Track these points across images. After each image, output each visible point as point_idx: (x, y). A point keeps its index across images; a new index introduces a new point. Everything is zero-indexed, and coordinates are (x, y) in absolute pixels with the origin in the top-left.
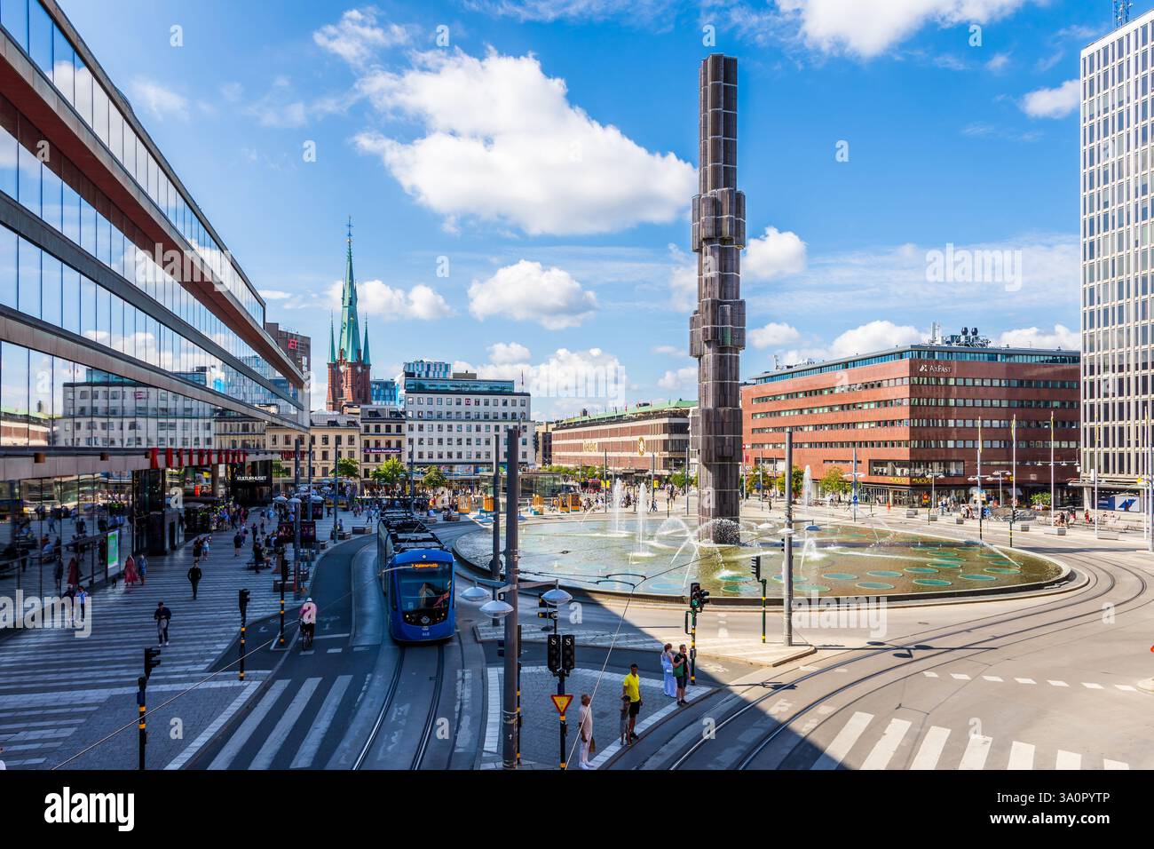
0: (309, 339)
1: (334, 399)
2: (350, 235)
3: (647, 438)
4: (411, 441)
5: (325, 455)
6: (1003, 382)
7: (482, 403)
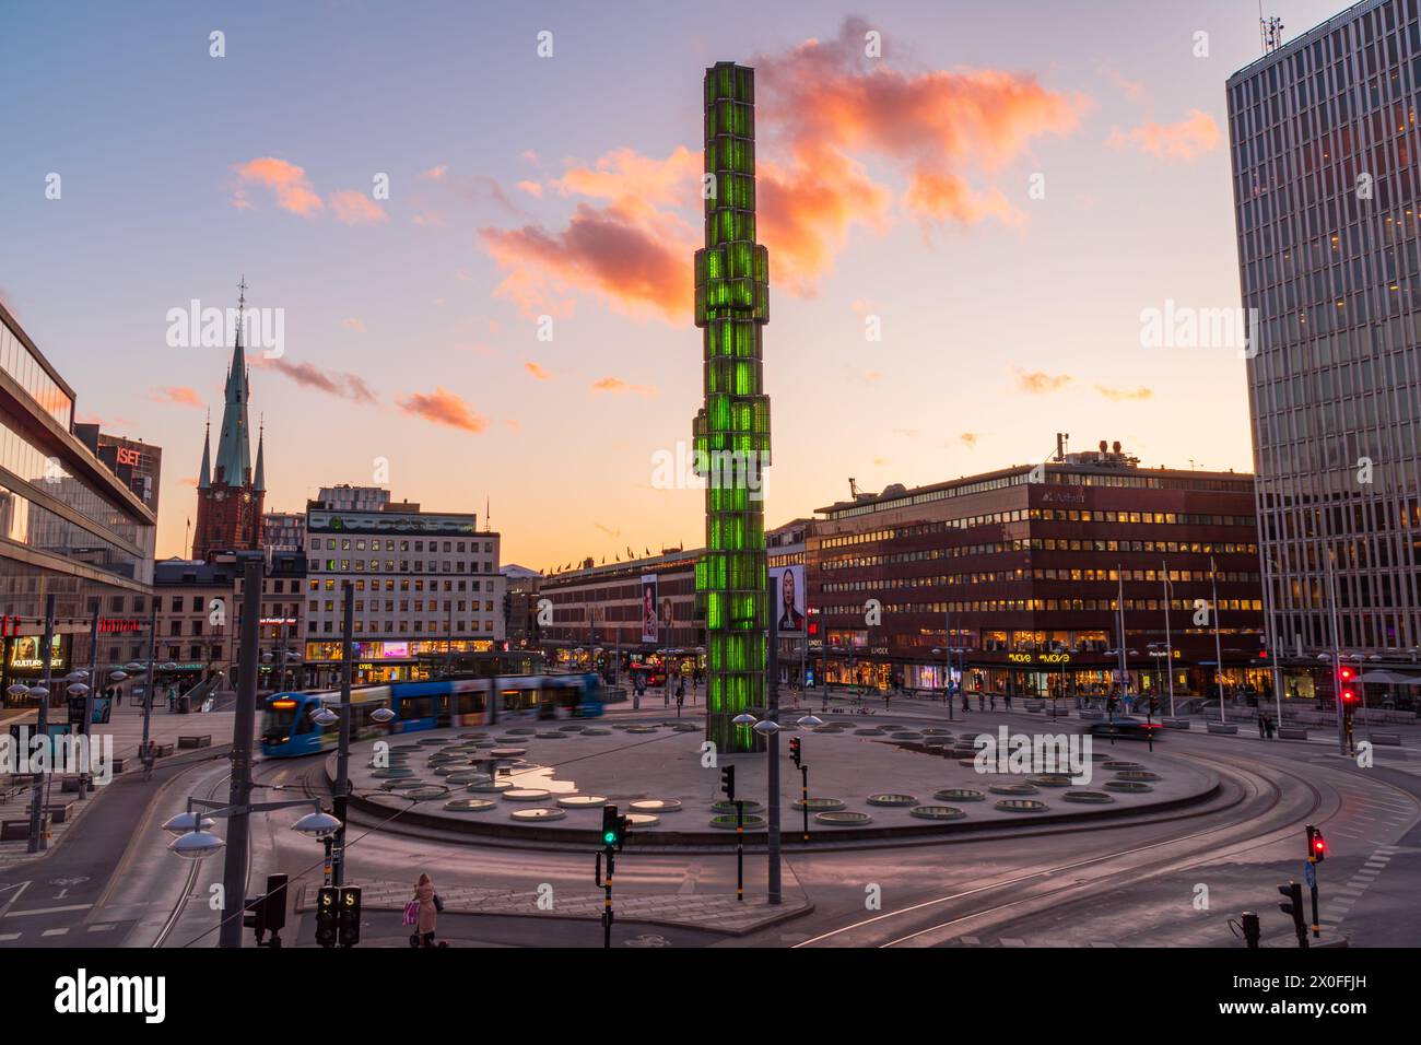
0: (160, 449)
1: (204, 543)
2: (242, 300)
3: (675, 599)
4: (314, 605)
5: (176, 627)
6: (1180, 517)
7: (426, 547)
